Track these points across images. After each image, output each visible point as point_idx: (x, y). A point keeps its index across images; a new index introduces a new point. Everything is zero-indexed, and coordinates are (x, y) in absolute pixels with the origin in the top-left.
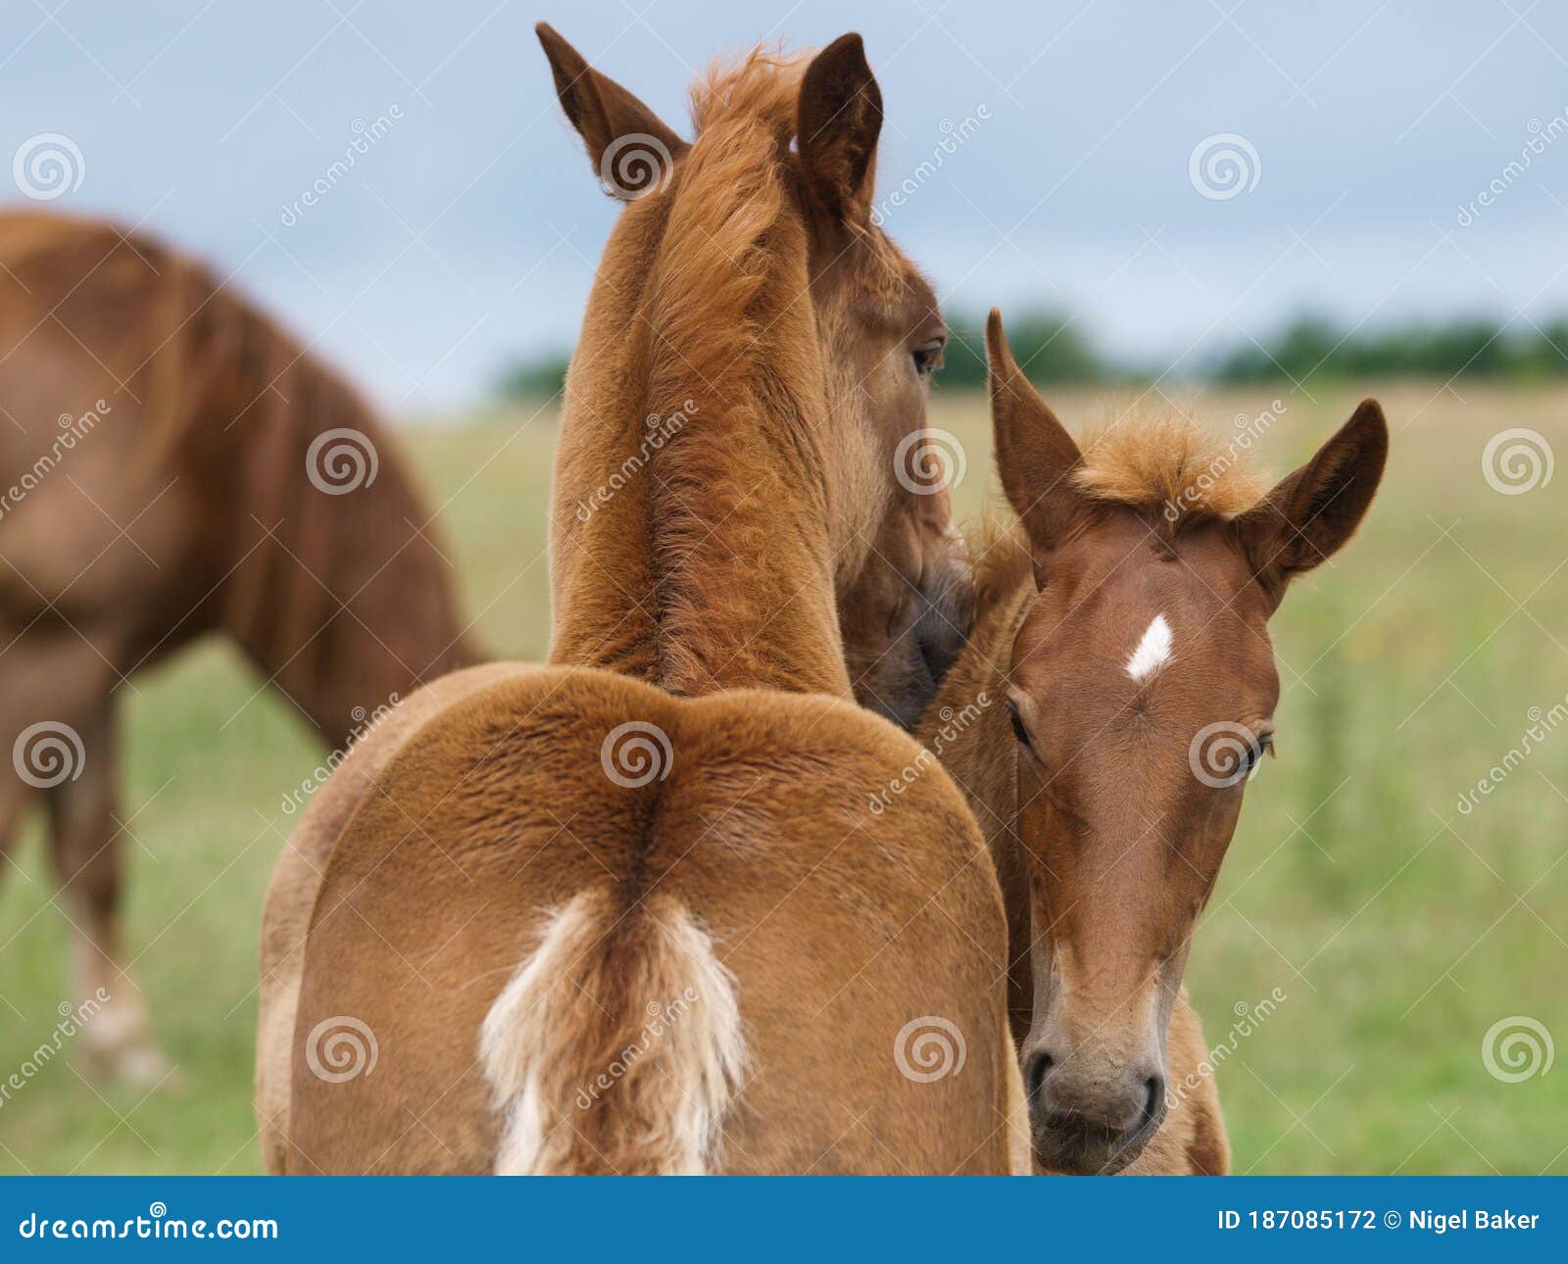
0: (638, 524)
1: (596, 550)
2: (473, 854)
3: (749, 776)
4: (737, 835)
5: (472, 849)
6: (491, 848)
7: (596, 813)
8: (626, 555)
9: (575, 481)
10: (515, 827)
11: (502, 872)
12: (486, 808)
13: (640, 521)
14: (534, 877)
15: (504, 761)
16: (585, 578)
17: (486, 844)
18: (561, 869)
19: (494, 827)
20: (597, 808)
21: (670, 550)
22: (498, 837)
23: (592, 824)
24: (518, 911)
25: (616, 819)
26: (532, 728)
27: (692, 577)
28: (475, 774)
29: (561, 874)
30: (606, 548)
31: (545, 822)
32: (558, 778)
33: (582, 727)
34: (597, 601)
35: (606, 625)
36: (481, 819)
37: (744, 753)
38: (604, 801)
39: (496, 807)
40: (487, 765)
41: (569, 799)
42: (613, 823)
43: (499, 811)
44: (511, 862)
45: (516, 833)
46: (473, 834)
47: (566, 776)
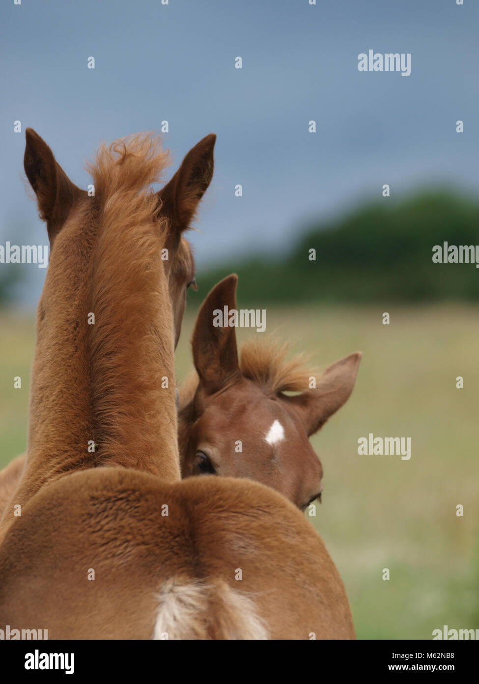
0: (84, 400)
1: (60, 412)
2: (107, 562)
3: (235, 518)
4: (243, 547)
5: (106, 558)
6: (116, 558)
7: (167, 538)
8: (76, 416)
9: (46, 376)
10: (126, 547)
11: (127, 570)
12: (108, 538)
13: (85, 399)
14: (145, 571)
15: (106, 514)
16: (53, 426)
17: (113, 556)
18: (158, 567)
19: (115, 547)
20: (167, 534)
21: (104, 413)
22: (119, 552)
23: (167, 542)
24: (140, 591)
25: (177, 539)
26: (115, 497)
27: (118, 427)
28: (93, 521)
29: (158, 569)
30: (66, 411)
31: (144, 543)
32: (139, 521)
33: (141, 495)
34: (62, 439)
35: (66, 451)
36: (107, 543)
37: (230, 507)
38: (169, 530)
39: (113, 537)
40: (97, 516)
41: (152, 530)
42: (177, 542)
43: (115, 539)
44: (130, 565)
45: (128, 550)
46: (104, 551)
47: (144, 519)
